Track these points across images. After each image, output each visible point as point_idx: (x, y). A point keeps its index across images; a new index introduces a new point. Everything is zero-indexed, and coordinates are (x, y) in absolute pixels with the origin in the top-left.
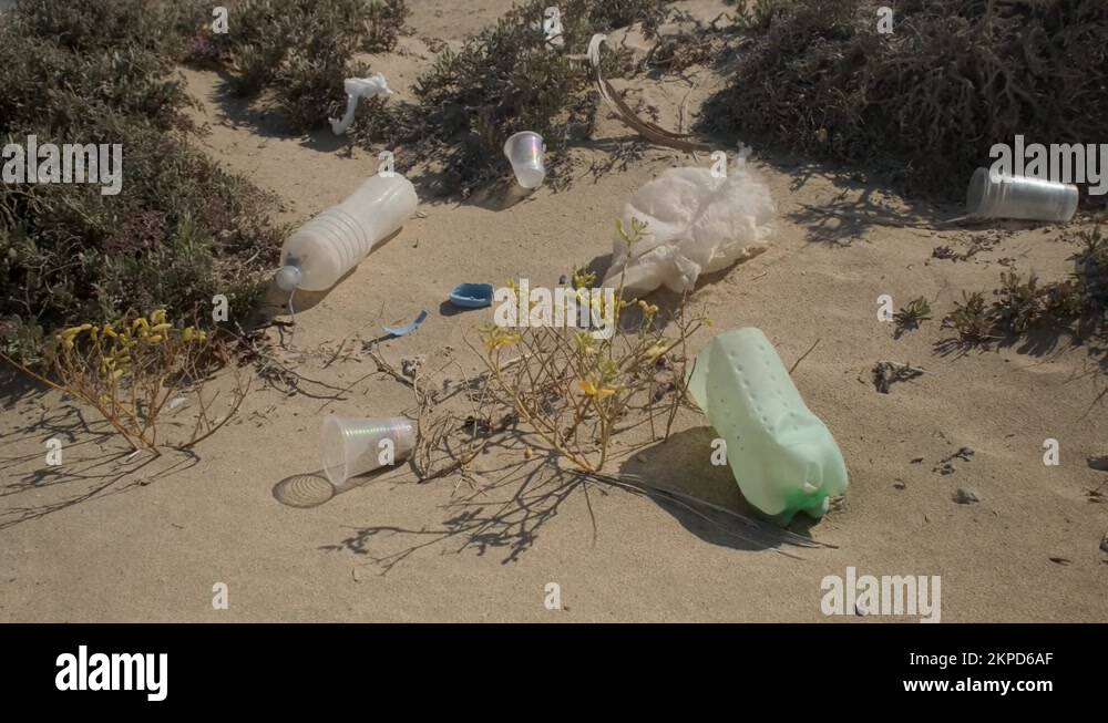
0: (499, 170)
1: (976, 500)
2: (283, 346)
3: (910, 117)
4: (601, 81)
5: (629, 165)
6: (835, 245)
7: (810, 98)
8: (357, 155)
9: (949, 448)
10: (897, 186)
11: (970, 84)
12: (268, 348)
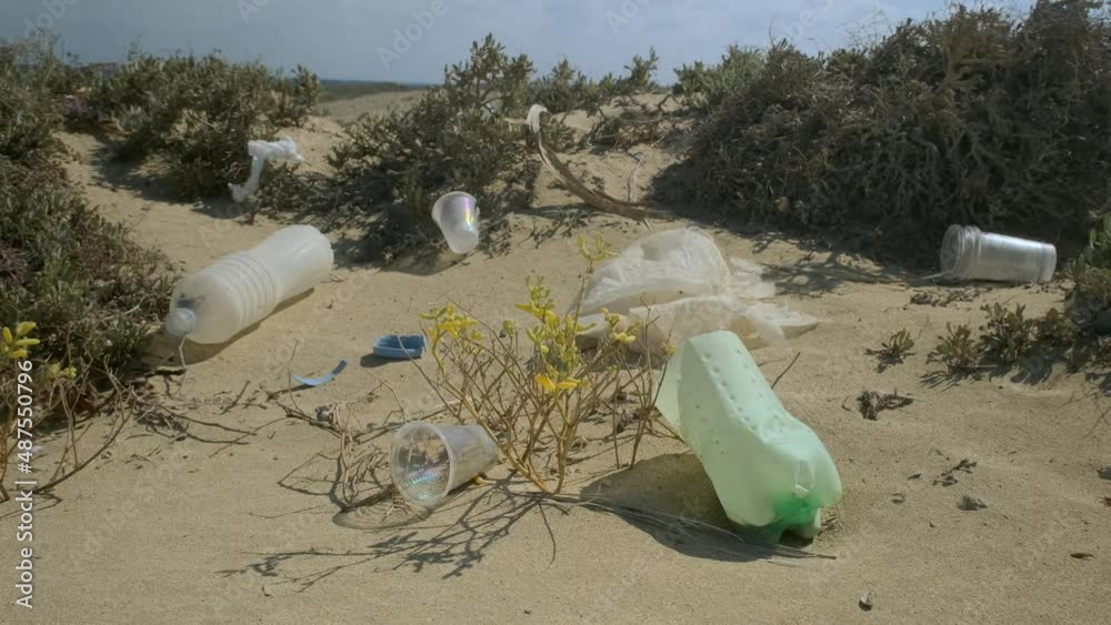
0: (428, 236)
1: (983, 506)
2: (169, 395)
3: (875, 184)
4: (541, 147)
5: (573, 231)
6: (806, 297)
7: (769, 167)
8: (260, 223)
9: (948, 463)
10: (865, 249)
11: (935, 148)
12: (152, 396)
